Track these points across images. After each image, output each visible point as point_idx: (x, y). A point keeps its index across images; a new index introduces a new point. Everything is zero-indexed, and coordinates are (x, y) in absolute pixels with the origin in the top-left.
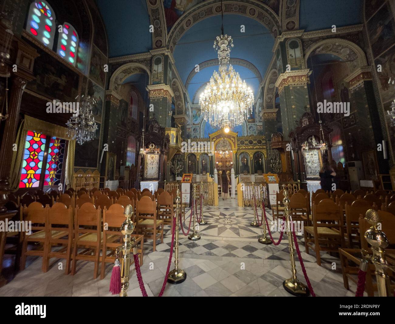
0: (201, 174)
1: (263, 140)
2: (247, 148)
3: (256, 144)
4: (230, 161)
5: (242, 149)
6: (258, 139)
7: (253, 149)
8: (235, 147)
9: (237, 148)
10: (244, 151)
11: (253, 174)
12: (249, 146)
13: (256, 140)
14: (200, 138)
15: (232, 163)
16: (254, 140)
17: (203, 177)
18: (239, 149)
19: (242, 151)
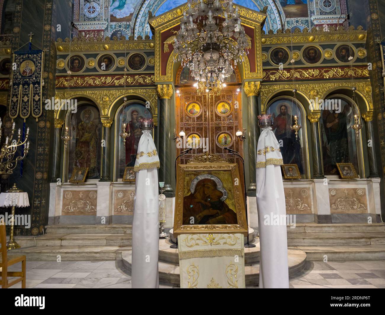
0: (120, 180)
1: (358, 46)
2: (297, 75)
3: (333, 61)
4: (231, 129)
5: (279, 80)
6: (339, 44)
7: (320, 79)
8: (253, 70)
9: (260, 74)
10: (286, 87)
11: (318, 175)
12: (306, 69)
13: (332, 46)
14: (131, 38)
15: (239, 133)
16: (324, 47)
17: (124, 192)
18: (265, 81)
19: (278, 88)
